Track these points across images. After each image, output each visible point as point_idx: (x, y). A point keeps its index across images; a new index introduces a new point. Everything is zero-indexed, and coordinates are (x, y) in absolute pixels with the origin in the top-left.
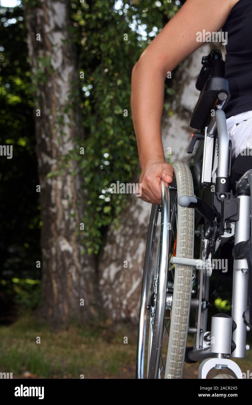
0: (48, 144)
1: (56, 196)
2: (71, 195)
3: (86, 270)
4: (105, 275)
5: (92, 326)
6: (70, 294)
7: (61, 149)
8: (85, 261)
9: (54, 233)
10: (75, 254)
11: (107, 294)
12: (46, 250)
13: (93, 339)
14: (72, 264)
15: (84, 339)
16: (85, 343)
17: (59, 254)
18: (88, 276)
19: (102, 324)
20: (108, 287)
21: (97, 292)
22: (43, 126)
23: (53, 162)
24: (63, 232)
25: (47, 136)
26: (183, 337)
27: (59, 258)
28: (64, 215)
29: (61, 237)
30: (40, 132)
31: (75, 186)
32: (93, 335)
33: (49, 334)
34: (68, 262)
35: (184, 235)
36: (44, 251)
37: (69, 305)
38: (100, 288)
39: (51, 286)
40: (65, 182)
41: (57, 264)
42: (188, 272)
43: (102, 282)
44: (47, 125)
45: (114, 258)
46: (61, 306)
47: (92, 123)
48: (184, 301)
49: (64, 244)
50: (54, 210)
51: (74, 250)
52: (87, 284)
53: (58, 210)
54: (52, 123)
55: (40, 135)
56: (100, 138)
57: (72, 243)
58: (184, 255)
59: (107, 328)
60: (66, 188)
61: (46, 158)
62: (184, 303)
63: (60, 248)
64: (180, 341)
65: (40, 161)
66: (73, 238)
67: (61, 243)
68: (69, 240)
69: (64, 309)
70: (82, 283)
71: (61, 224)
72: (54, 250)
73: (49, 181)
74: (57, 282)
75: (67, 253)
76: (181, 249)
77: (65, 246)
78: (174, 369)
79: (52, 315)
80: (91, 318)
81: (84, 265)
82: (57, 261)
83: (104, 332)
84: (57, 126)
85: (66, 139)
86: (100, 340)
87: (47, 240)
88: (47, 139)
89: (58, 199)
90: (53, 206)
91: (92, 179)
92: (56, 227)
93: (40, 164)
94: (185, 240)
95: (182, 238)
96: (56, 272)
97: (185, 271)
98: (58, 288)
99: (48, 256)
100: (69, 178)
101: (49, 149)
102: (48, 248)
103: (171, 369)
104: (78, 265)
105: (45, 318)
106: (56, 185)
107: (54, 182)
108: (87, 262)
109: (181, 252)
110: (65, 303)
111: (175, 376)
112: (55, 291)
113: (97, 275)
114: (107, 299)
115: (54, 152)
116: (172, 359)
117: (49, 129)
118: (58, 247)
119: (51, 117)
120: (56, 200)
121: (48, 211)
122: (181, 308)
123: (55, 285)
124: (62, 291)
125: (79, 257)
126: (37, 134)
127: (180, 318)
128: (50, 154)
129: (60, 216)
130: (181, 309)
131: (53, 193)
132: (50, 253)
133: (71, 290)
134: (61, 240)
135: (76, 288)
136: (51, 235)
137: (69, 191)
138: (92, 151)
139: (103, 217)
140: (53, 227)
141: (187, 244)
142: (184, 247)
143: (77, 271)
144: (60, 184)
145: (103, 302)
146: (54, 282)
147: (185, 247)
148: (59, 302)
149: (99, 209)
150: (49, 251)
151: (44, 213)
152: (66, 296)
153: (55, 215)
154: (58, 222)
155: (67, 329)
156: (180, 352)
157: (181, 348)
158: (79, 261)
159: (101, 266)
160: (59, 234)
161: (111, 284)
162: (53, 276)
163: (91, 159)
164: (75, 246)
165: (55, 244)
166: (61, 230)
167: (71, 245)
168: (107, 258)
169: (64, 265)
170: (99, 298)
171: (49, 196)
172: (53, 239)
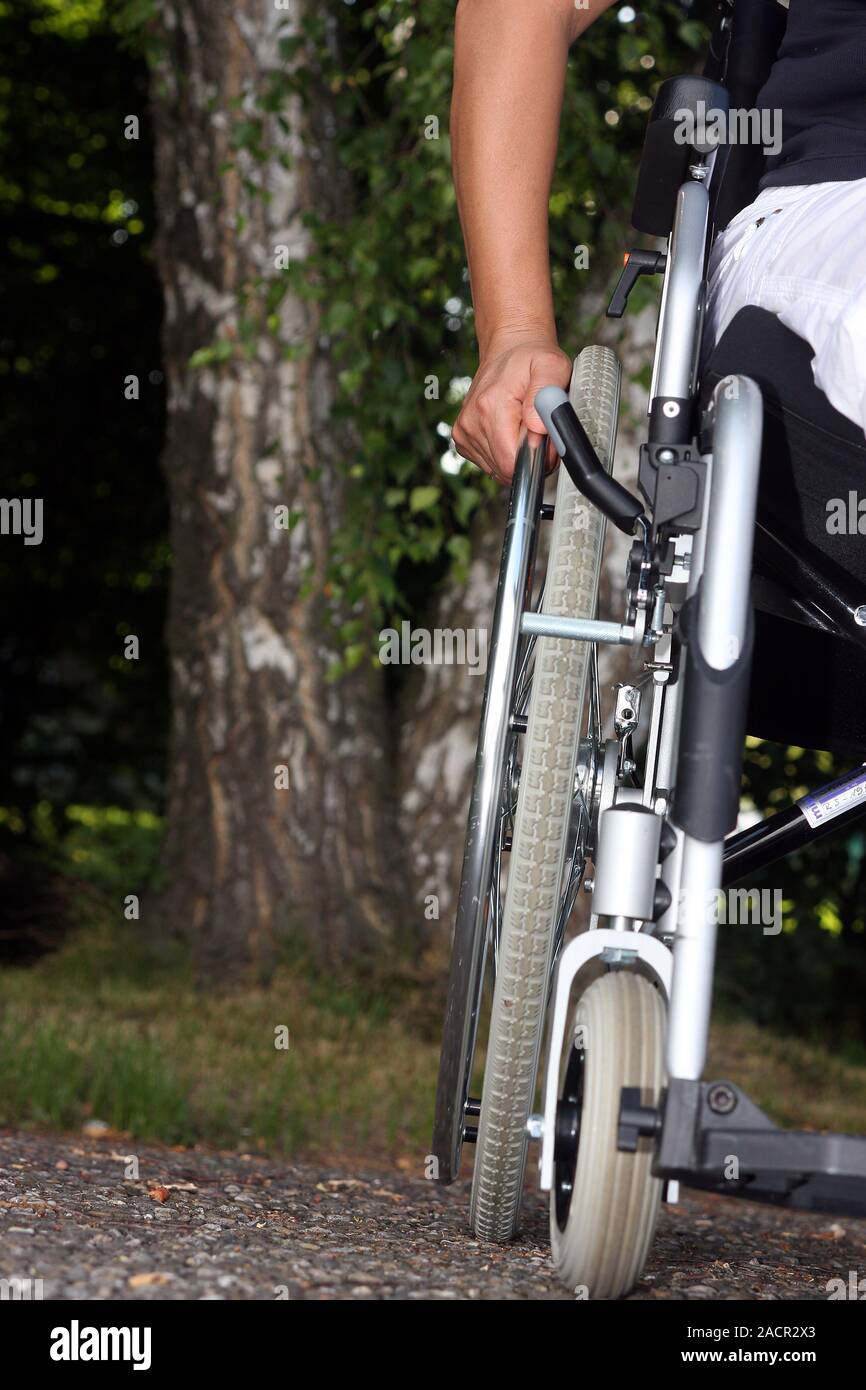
0: (207, 231)
1: (234, 442)
2: (290, 444)
3: (346, 748)
4: (425, 772)
5: (364, 973)
6: (282, 844)
7: (257, 252)
8: (342, 713)
9: (224, 595)
10: (306, 684)
11: (430, 849)
12: (189, 667)
13: (364, 1024)
14: (293, 722)
15: (329, 1021)
16: (334, 1037)
17: (242, 679)
18: (354, 775)
19: (405, 967)
20: (435, 819)
21: (392, 839)
22: (186, 153)
23: (221, 304)
24: (257, 593)
25: (201, 197)
26: (550, 858)
27: (238, 695)
28: (264, 524)
29: (250, 614)
30: (175, 177)
31: (311, 406)
32: (366, 1006)
33: (190, 999)
34: (274, 714)
35: (568, 553)
36: (179, 665)
37: (277, 890)
38: (405, 825)
39: (207, 809)
40: (269, 390)
41: (232, 720)
42: (574, 661)
43: (412, 801)
44: (203, 151)
45: (463, 704)
46: (241, 889)
47: (375, 156)
48: (556, 748)
49: (260, 641)
50: (223, 503)
51: (300, 669)
52: (350, 806)
53: (239, 501)
54: (221, 142)
55: (176, 193)
56: (408, 215)
57: (293, 637)
58: (564, 609)
59: (424, 985)
60: (274, 412)
61: (196, 290)
62: (556, 755)
63: (244, 657)
64: (541, 871)
65: (170, 297)
66: (299, 617)
67: (249, 637)
68: (281, 626)
69: (254, 905)
70: (331, 801)
71: (251, 560)
72: (218, 666)
73: (207, 384)
74: (228, 795)
75: (273, 676)
76: (557, 594)
77: (266, 649)
78: (523, 955)
79: (207, 928)
80: (364, 941)
81: (340, 730)
82: (230, 707)
83: (415, 999)
84: (244, 157)
85: (279, 209)
86: (396, 1026)
87: (193, 622)
88: (202, 211)
89: (243, 457)
90: (221, 484)
91: (370, 378)
92: (230, 570)
93: (171, 314)
94: (569, 568)
95: (564, 561)
96: (228, 752)
97: (565, 659)
98: (232, 818)
99: (196, 689)
100: (287, 373)
101: (208, 253)
102: (197, 657)
103: (514, 958)
104: (317, 729)
105: (179, 935)
106: (235, 400)
107: (227, 387)
108: (351, 717)
109: (556, 603)
110: (260, 875)
111: (526, 981)
112: (222, 828)
113: (394, 770)
114: (431, 870)
115: (231, 262)
116: (516, 927)
117: (213, 169)
118: (236, 655)
119: (219, 120)
120: (230, 461)
121: (200, 506)
122: (546, 768)
123: (221, 807)
124: (248, 831)
125: (321, 695)
126: (162, 187)
127: (544, 801)
128: (211, 273)
129: (247, 528)
130: (546, 772)
131: (221, 435)
132: (205, 677)
133: (285, 827)
134: (251, 626)
135: (304, 823)
136: (209, 606)
137: (288, 425)
138: (372, 268)
139: (412, 529)
140: (217, 570)
141: (574, 580)
142: (567, 588)
143: (311, 751)
144: (249, 398)
145: (413, 882)
146: (217, 790)
147: (569, 588)
148: (236, 875)
149: (394, 498)
150: (198, 668)
151: (184, 513)
152: (265, 851)
153: (228, 519)
154: (239, 552)
155: (265, 983)
156: (540, 904)
157: (543, 891)
158: (322, 715)
159: (411, 736)
160: (241, 599)
161: (449, 812)
162: (213, 768)
163: (365, 299)
164: (305, 653)
165: (223, 640)
166: (251, 583)
167: (287, 645)
168: (435, 700)
169: (259, 725)
170: (399, 865)
171: (207, 446)
172: (217, 621)
